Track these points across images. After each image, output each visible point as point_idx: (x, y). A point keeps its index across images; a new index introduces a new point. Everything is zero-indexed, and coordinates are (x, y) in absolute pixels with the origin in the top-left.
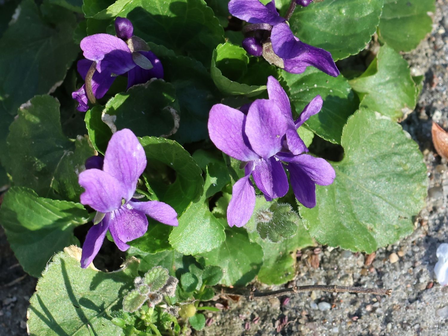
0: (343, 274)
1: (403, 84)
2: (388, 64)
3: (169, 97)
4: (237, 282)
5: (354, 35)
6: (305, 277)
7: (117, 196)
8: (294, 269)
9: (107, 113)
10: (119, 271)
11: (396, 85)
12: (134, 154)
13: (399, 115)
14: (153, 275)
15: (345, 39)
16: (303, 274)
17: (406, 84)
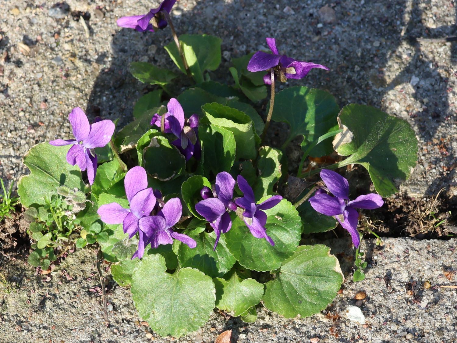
0: (132, 312)
1: (245, 305)
2: (254, 293)
3: (180, 171)
4: (105, 253)
5: (253, 262)
6: (125, 293)
7: (82, 137)
8: (127, 285)
9: (157, 139)
10: (85, 184)
11: (243, 301)
12: (105, 136)
13: (229, 310)
14: (80, 195)
15: (250, 257)
16: (126, 291)
17: (246, 306)
